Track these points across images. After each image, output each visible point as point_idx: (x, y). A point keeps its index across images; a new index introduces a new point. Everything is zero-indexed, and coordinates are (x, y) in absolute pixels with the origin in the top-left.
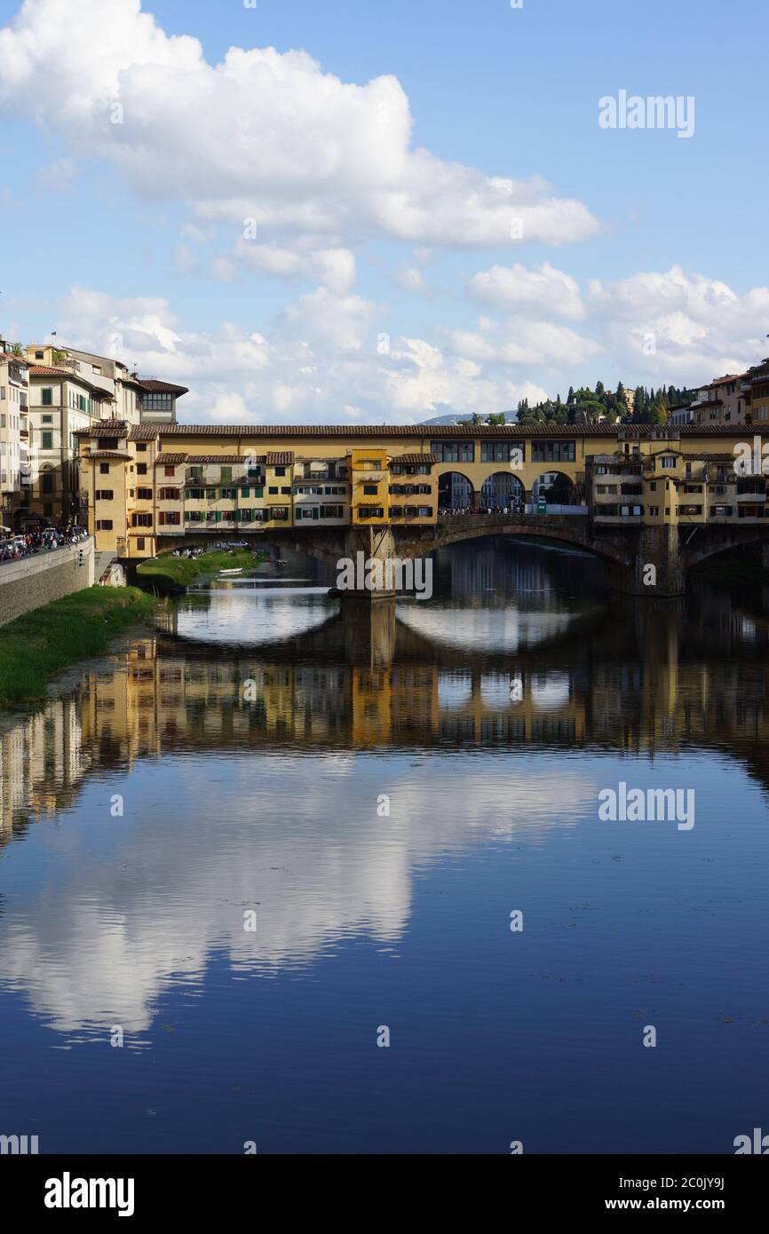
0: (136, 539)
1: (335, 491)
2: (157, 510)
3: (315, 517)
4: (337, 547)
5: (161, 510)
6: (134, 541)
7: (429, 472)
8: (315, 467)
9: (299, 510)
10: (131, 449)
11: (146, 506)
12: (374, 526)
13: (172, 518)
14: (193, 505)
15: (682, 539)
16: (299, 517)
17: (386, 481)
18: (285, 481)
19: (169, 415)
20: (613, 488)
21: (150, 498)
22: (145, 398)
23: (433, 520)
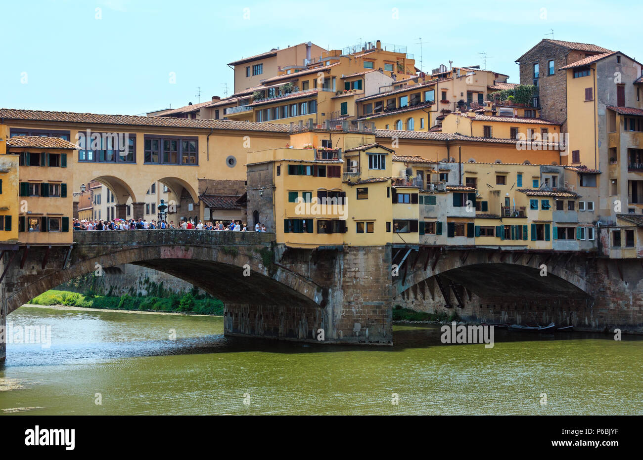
7: (64, 164)
17: (16, 171)
23: (68, 239)
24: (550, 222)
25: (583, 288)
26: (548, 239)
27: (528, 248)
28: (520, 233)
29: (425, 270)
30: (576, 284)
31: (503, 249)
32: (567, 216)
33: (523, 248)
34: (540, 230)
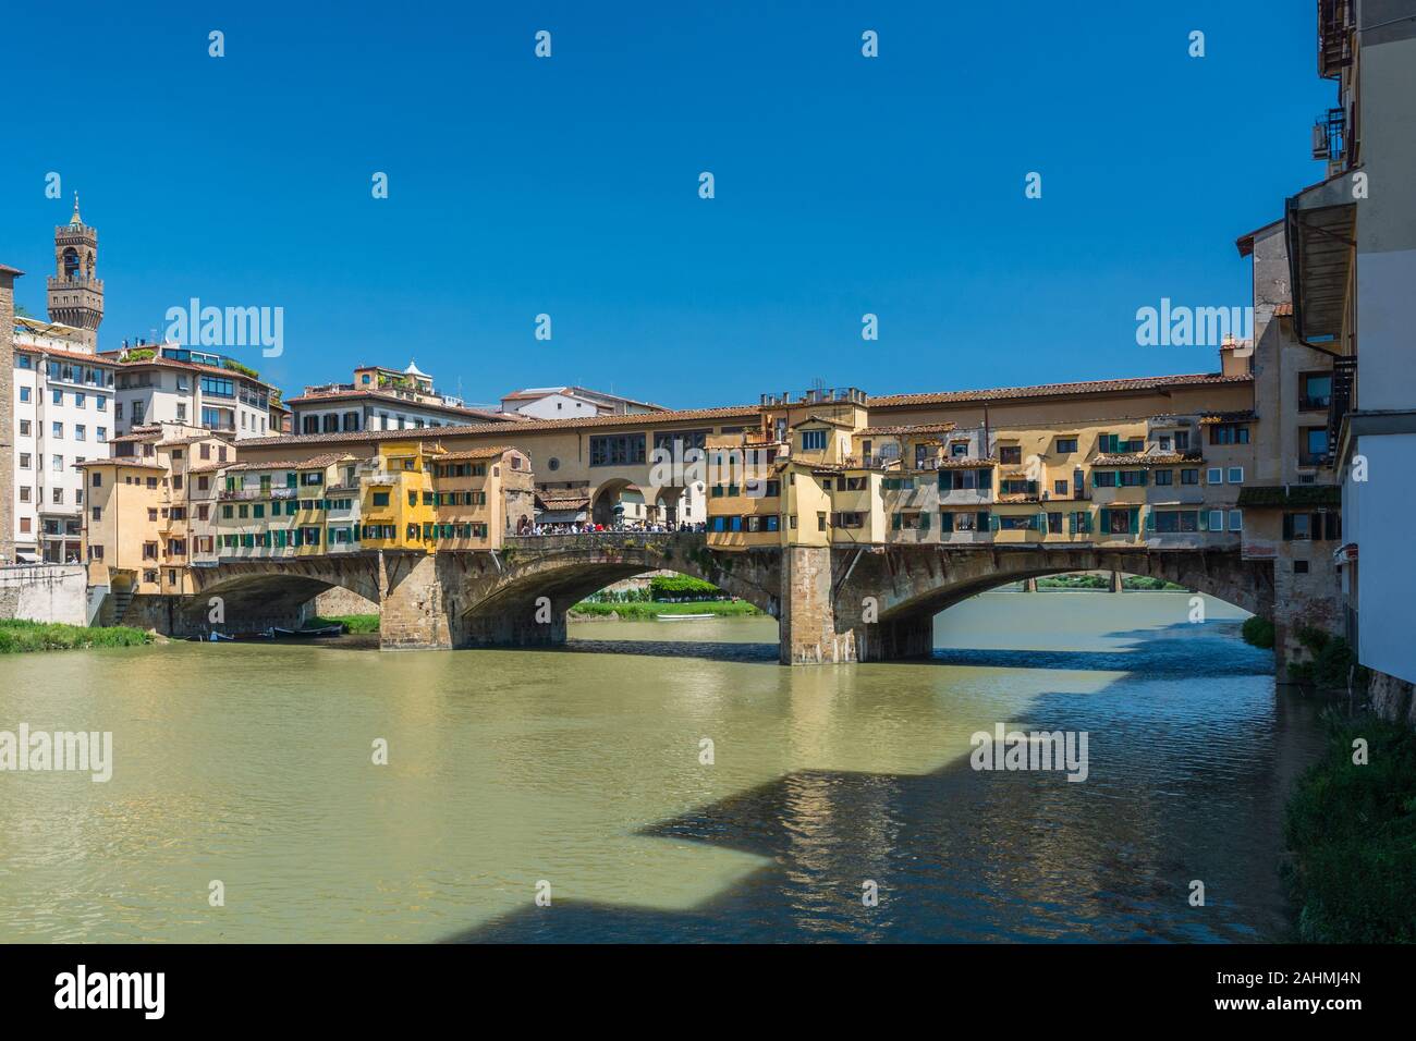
0: (167, 570)
2: (191, 533)
3: (350, 540)
5: (196, 533)
7: (483, 473)
9: (332, 530)
10: (163, 460)
11: (180, 529)
12: (385, 551)
13: (207, 545)
14: (225, 527)
16: (332, 540)
17: (401, 484)
18: (319, 493)
20: (734, 489)
21: (185, 518)
23: (488, 545)
26: (1134, 531)
27: (1095, 546)
33: (1082, 546)
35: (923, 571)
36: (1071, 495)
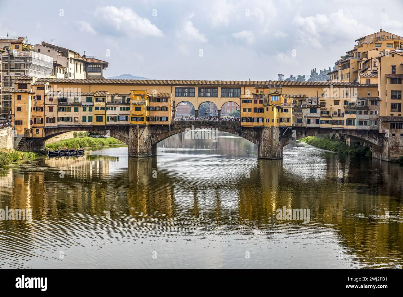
0: (35, 129)
1: (124, 109)
2: (45, 116)
3: (115, 121)
4: (126, 134)
5: (47, 116)
6: (35, 130)
7: (167, 101)
8: (116, 98)
9: (108, 117)
11: (40, 114)
12: (139, 125)
13: (52, 120)
14: (62, 114)
15: (281, 134)
16: (108, 120)
17: (145, 104)
18: (103, 104)
19: (99, 74)
20: (250, 110)
21: (42, 110)
22: (89, 66)
23: (168, 123)
24: (355, 119)
25: (377, 144)
26: (354, 125)
27: (344, 128)
28: (340, 122)
29: (302, 135)
30: (373, 142)
31: (333, 128)
32: (363, 117)
33: (342, 128)
34: (350, 122)
35: (300, 133)
36: (337, 115)
